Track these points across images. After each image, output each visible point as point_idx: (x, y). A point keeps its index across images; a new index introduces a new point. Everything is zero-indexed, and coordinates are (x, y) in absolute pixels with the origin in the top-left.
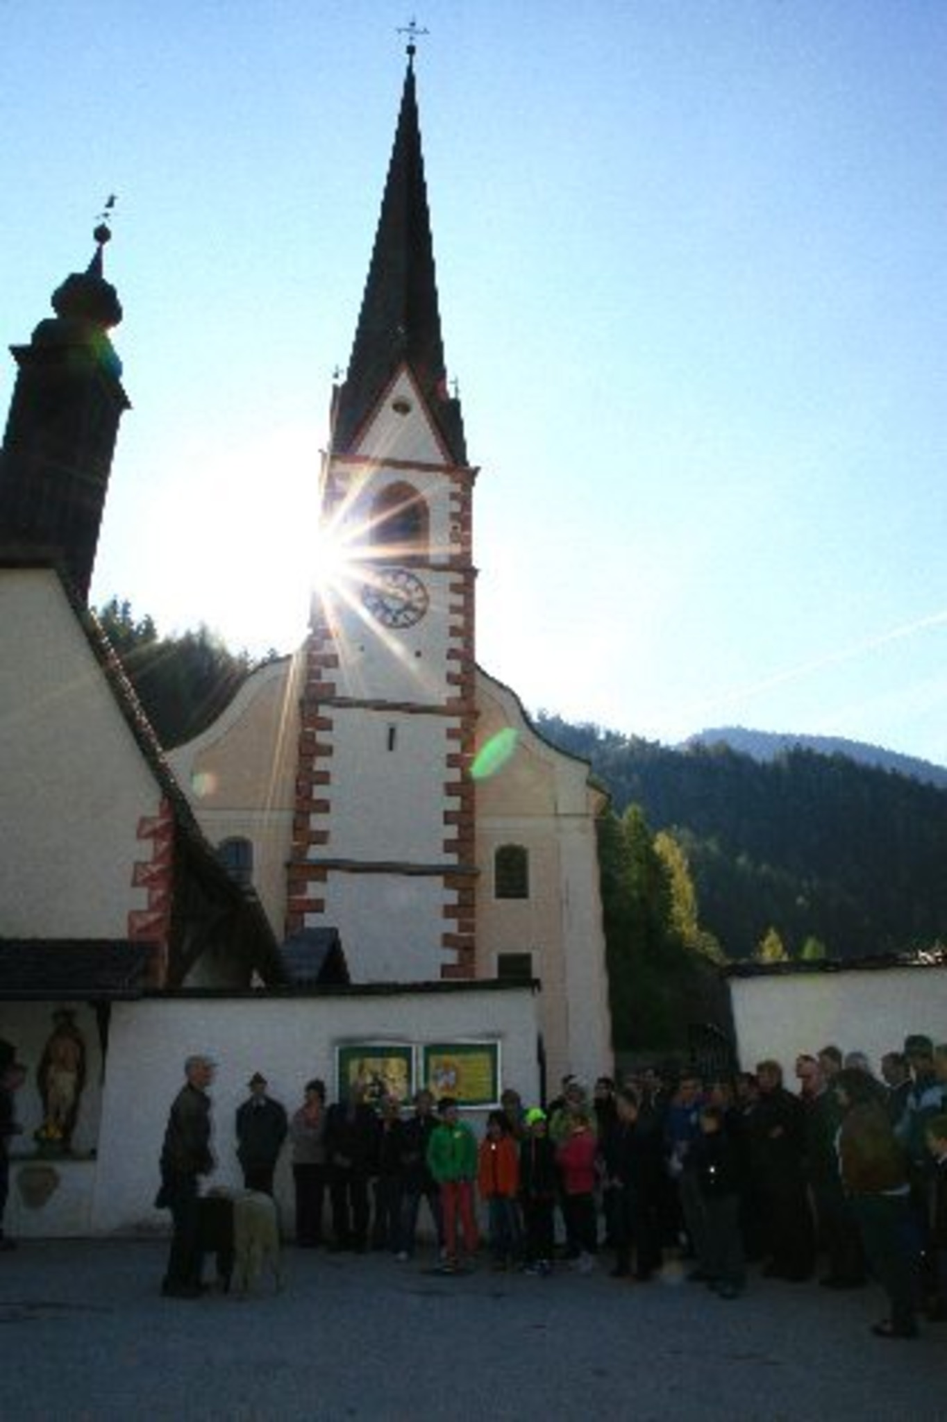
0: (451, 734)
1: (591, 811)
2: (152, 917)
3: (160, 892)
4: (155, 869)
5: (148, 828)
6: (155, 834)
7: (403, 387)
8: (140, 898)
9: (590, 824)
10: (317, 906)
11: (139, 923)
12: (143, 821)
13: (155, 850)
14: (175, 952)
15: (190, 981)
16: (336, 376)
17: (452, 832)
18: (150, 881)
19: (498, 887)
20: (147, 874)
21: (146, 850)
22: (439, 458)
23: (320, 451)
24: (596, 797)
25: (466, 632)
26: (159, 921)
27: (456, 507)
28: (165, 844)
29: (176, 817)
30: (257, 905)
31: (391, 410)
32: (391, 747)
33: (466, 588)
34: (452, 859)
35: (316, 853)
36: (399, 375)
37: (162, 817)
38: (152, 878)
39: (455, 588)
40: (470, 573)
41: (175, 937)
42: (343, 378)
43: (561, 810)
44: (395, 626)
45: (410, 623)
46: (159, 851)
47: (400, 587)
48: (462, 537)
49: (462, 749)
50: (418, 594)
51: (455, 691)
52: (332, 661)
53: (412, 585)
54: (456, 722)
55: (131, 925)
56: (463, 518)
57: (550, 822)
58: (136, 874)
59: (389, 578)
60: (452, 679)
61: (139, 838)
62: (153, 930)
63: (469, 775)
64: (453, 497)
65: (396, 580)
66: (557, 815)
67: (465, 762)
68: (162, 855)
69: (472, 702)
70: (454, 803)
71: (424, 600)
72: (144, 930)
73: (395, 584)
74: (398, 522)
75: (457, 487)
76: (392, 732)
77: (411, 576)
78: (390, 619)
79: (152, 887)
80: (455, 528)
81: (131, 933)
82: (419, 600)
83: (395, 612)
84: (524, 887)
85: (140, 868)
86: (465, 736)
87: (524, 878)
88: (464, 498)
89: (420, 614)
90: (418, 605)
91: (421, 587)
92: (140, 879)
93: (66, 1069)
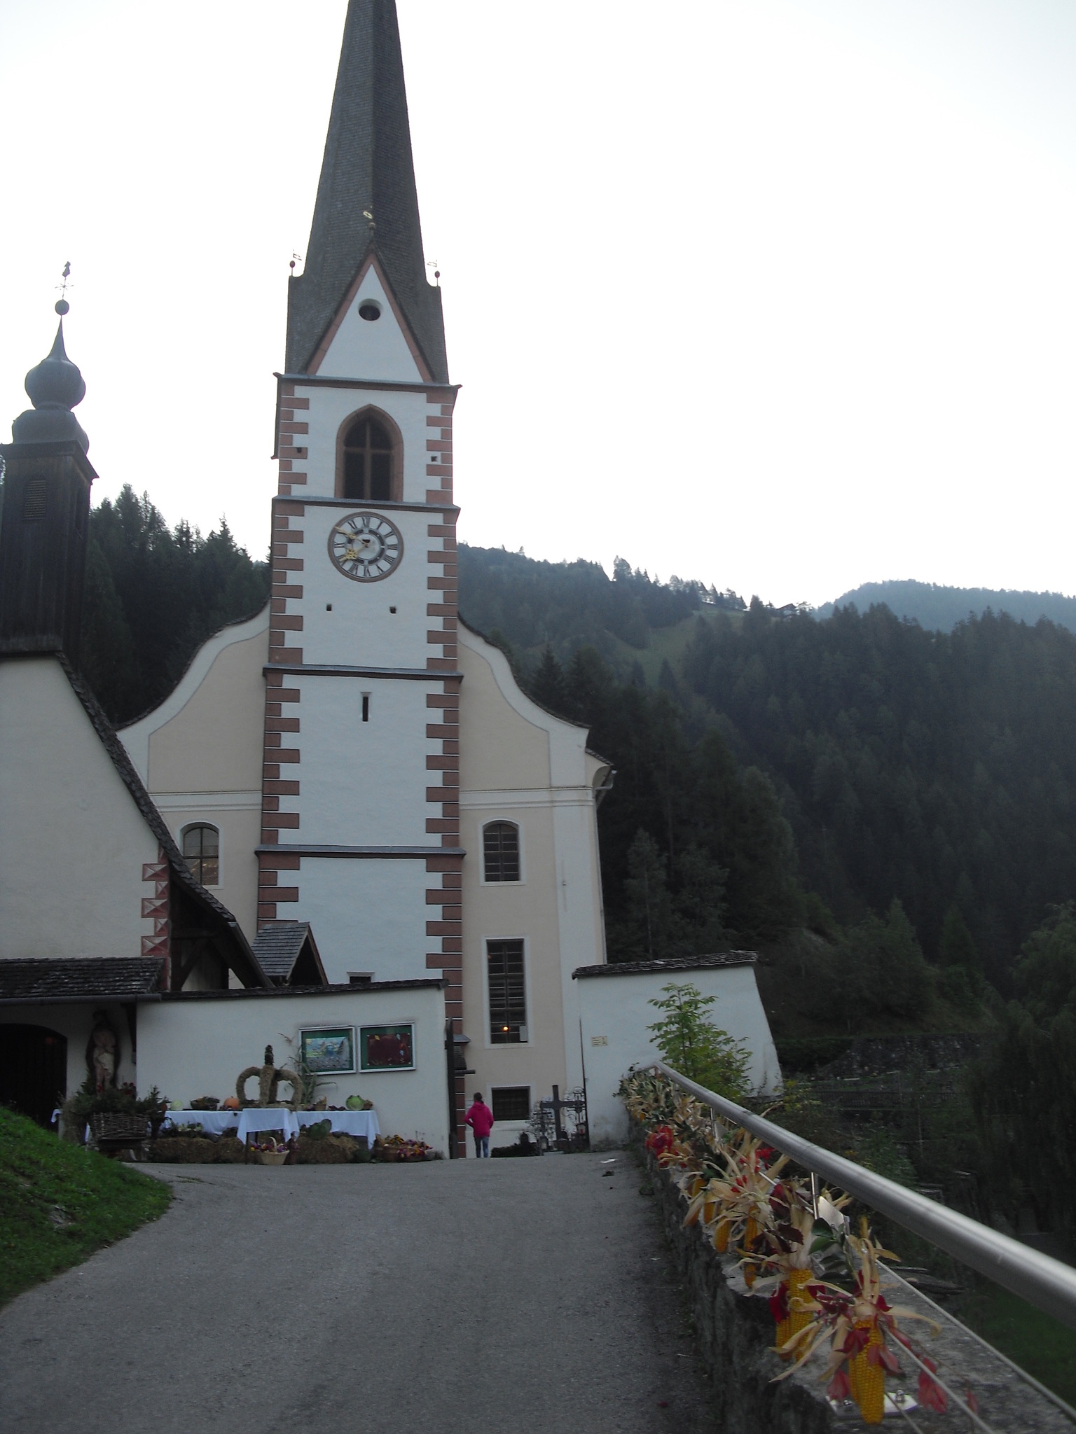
0: (432, 701)
1: (590, 784)
2: (158, 940)
3: (163, 921)
4: (158, 903)
5: (150, 872)
6: (155, 876)
7: (371, 287)
8: (148, 926)
9: (590, 795)
10: (291, 895)
11: (150, 945)
12: (145, 867)
13: (157, 888)
14: (176, 966)
15: (186, 987)
16: (292, 265)
17: (436, 810)
18: (155, 913)
19: (487, 869)
20: (153, 907)
21: (150, 889)
22: (414, 375)
23: (276, 374)
24: (596, 767)
25: (447, 584)
26: (163, 943)
27: (435, 433)
28: (164, 884)
29: (170, 862)
30: (237, 929)
31: (358, 317)
32: (365, 719)
33: (447, 532)
34: (434, 841)
35: (287, 837)
36: (366, 271)
37: (160, 863)
38: (156, 910)
39: (433, 531)
40: (452, 513)
41: (175, 954)
42: (299, 271)
43: (555, 784)
44: (367, 579)
45: (384, 576)
46: (160, 889)
47: (372, 532)
48: (442, 469)
49: (446, 719)
50: (392, 540)
51: (437, 651)
52: (296, 623)
53: (385, 529)
54: (438, 688)
55: (143, 946)
56: (442, 446)
57: (544, 796)
58: (143, 908)
59: (359, 522)
60: (433, 637)
61: (144, 880)
62: (159, 950)
63: (452, 746)
64: (431, 421)
65: (366, 525)
66: (551, 788)
67: (447, 732)
68: (162, 892)
69: (454, 665)
70: (436, 778)
71: (399, 547)
72: (153, 950)
73: (366, 530)
74: (368, 452)
75: (435, 410)
76: (365, 701)
77: (384, 520)
78: (360, 572)
79: (157, 917)
80: (434, 459)
81: (143, 954)
82: (393, 547)
83: (366, 563)
84: (516, 868)
85: (146, 903)
86: (449, 702)
87: (516, 858)
88: (443, 423)
89: (395, 564)
90: (393, 553)
91: (395, 531)
92: (147, 911)
93: (107, 1051)
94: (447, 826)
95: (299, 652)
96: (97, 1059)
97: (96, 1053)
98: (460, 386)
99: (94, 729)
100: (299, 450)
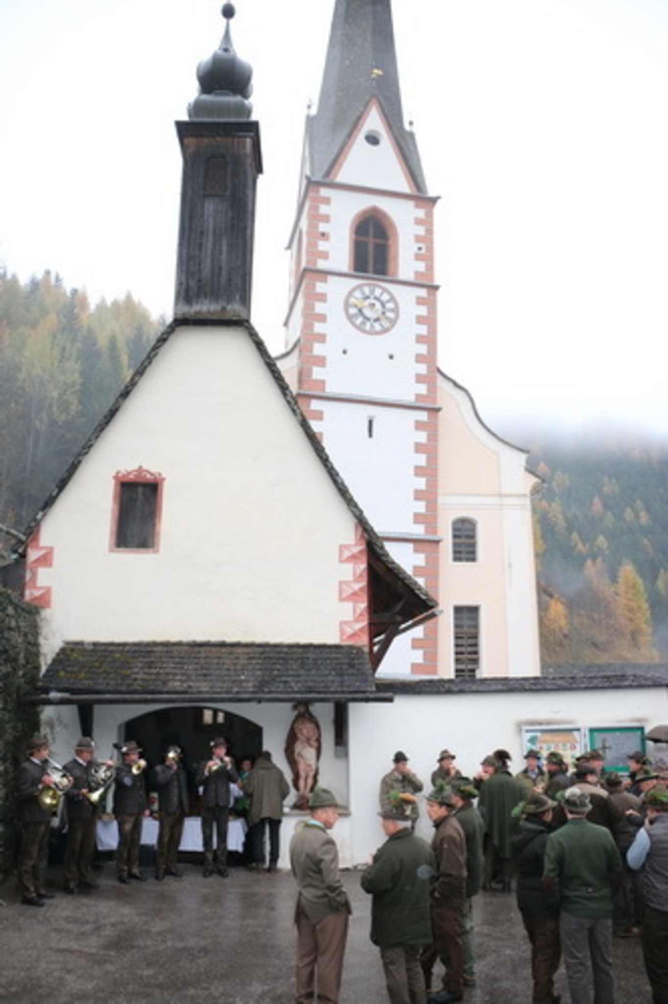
0: (419, 425)
1: (528, 493)
2: (357, 626)
3: (362, 605)
4: (357, 586)
5: (347, 554)
6: (353, 558)
7: (374, 121)
8: (347, 611)
9: (527, 502)
11: (349, 631)
12: (342, 548)
13: (355, 572)
16: (309, 107)
17: (421, 507)
18: (353, 597)
19: (455, 552)
20: (351, 591)
21: (348, 572)
22: (403, 185)
24: (533, 480)
25: (430, 340)
26: (361, 629)
27: (421, 230)
28: (363, 566)
29: (367, 544)
31: (364, 142)
32: (370, 435)
33: (430, 302)
34: (419, 530)
36: (370, 109)
37: (356, 544)
38: (354, 594)
39: (420, 301)
40: (433, 288)
42: (314, 111)
43: (505, 490)
44: (372, 333)
45: (385, 331)
46: (358, 572)
47: (376, 298)
48: (426, 255)
49: (429, 440)
50: (390, 305)
51: (422, 389)
52: (321, 361)
53: (385, 297)
54: (423, 416)
55: (342, 632)
56: (426, 240)
57: (495, 500)
58: (341, 592)
59: (367, 290)
60: (419, 379)
61: (341, 561)
62: (359, 636)
63: (433, 459)
64: (418, 222)
65: (372, 292)
66: (501, 495)
67: (429, 449)
68: (361, 575)
69: (435, 400)
70: (421, 483)
71: (396, 310)
72: (353, 635)
73: (372, 297)
74: (371, 241)
75: (421, 213)
76: (370, 423)
77: (385, 290)
78: (368, 327)
79: (356, 602)
80: (420, 249)
81: (342, 639)
82: (392, 310)
83: (372, 320)
84: (473, 552)
85: (344, 587)
86: (431, 427)
87: (473, 545)
88: (427, 223)
89: (393, 322)
90: (391, 315)
91: (393, 299)
92: (344, 595)
93: (310, 745)
94: (428, 518)
95: (322, 383)
96: (299, 754)
97: (298, 747)
98: (439, 198)
99: (285, 403)
100: (323, 235)
